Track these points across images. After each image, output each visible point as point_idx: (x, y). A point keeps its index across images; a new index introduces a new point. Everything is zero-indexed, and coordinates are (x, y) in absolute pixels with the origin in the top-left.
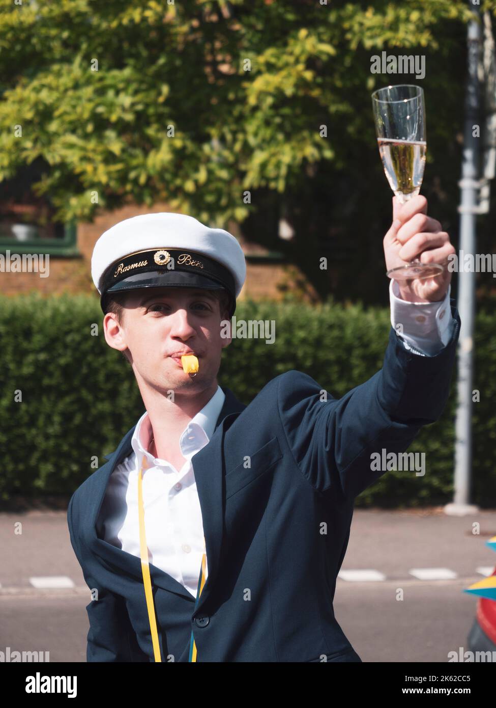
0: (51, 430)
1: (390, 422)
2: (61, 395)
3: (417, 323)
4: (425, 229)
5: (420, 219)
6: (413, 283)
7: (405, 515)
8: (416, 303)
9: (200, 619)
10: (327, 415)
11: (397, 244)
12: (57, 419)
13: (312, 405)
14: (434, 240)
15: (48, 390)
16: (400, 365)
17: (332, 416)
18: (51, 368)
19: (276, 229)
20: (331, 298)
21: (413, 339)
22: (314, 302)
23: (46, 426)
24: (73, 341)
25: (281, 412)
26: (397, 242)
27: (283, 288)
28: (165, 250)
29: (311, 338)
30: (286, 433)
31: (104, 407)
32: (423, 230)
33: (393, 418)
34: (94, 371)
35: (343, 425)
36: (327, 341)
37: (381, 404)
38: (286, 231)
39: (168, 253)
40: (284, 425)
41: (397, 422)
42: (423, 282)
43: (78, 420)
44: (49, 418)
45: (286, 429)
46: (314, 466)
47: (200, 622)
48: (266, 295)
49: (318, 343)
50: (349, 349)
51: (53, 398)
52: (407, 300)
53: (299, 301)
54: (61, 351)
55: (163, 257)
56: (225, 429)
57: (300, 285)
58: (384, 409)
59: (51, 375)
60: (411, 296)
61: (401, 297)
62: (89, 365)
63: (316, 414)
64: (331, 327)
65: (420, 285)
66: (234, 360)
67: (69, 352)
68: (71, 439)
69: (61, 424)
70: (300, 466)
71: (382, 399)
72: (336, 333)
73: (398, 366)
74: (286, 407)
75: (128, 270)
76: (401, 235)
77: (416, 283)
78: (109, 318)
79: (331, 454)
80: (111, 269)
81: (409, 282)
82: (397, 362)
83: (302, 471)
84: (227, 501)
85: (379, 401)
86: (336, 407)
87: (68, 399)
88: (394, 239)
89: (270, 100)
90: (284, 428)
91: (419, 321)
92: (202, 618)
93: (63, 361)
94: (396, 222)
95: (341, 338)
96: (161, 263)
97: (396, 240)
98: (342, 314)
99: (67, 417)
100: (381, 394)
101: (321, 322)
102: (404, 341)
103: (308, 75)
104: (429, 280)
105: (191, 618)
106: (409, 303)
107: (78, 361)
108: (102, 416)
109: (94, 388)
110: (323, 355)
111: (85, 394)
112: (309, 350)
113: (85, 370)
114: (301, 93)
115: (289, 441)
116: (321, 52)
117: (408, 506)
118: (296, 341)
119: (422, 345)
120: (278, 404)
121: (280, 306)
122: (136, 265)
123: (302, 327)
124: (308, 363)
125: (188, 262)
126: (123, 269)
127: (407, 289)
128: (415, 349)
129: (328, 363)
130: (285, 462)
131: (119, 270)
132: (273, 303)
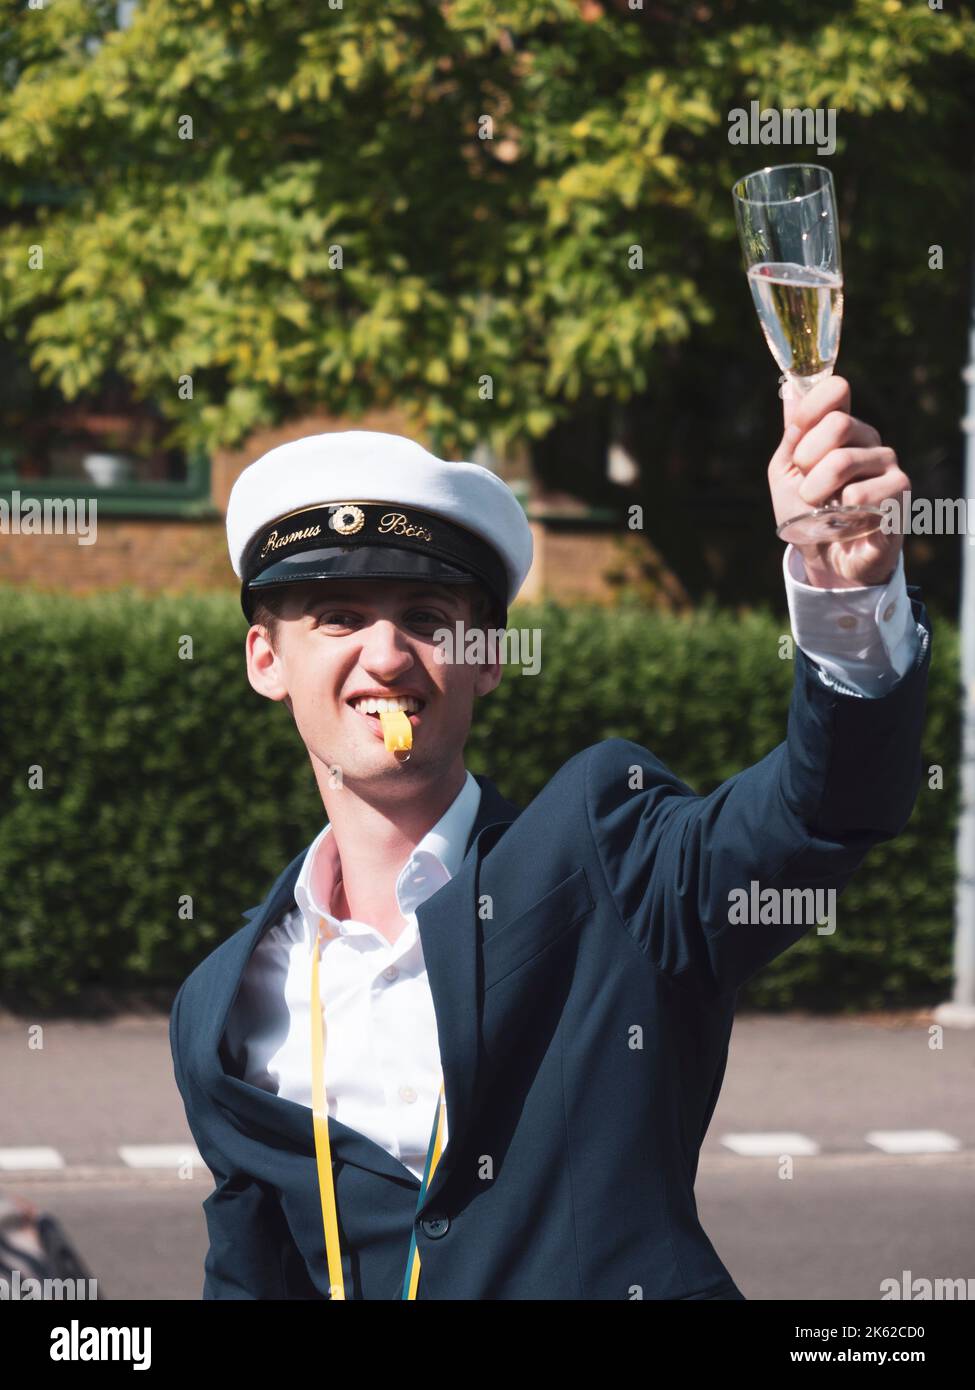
0: (160, 858)
1: (806, 838)
2: (180, 788)
3: (841, 631)
4: (848, 440)
5: (838, 421)
6: (829, 549)
7: (856, 1025)
8: (836, 591)
9: (431, 1222)
10: (684, 826)
11: (795, 475)
12: (172, 835)
13: (653, 808)
14: (866, 463)
15: (155, 779)
16: (816, 719)
17: (693, 829)
18: (161, 735)
19: (603, 464)
20: (710, 599)
21: (839, 665)
22: (677, 607)
23: (150, 849)
24: (204, 682)
25: (592, 819)
26: (796, 469)
27: (616, 579)
28: (355, 506)
29: (672, 678)
30: (603, 861)
31: (265, 812)
32: (844, 443)
33: (813, 830)
34: (244, 743)
35: (713, 845)
36: (704, 683)
37: (789, 803)
38: (621, 467)
39: (360, 511)
40: (597, 844)
41: (821, 838)
42: (847, 547)
43: (213, 837)
44: (157, 835)
45: (602, 853)
46: (656, 926)
47: (432, 1227)
48: (582, 594)
49: (686, 687)
50: (746, 700)
51: (164, 794)
52: (820, 585)
53: (650, 606)
54: (180, 703)
55: (349, 519)
56: (483, 852)
57: (650, 573)
58: (795, 813)
59: (159, 750)
60: (827, 575)
61: (807, 582)
62: (235, 730)
63: (662, 825)
64: (712, 656)
65: (843, 553)
66: (521, 722)
67: (196, 706)
68: (201, 876)
69: (181, 845)
70: (628, 925)
71: (789, 792)
72: (720, 668)
73: (813, 722)
74: (603, 810)
75: (285, 544)
76: (802, 455)
77: (836, 548)
78: (255, 635)
79: (690, 901)
80: (257, 542)
81: (823, 548)
82: (811, 713)
83: (634, 935)
84: (487, 993)
85: (784, 796)
86: (700, 812)
87: (193, 798)
88: (789, 465)
89: (591, 217)
90: (599, 851)
91: (845, 627)
92: (436, 1220)
93: (184, 723)
94: (791, 430)
95: (730, 679)
96: (345, 531)
97: (793, 466)
98: (732, 631)
99: (192, 832)
100: (787, 783)
101: (692, 646)
102: (819, 669)
103: (667, 166)
104: (860, 542)
105: (414, 1222)
106: (823, 590)
107: (215, 722)
108: (260, 832)
109: (245, 776)
110: (696, 710)
111: (229, 789)
112: (669, 701)
113: (227, 741)
114: (654, 198)
115: (608, 878)
116: (692, 119)
117: (863, 1008)
118: (641, 684)
119: (854, 676)
120: (586, 803)
121: (610, 615)
122: (299, 535)
123: (654, 656)
124: (667, 727)
125: (400, 528)
126: (276, 542)
127: (818, 562)
128: (843, 685)
129: (704, 727)
130: (600, 915)
131: (270, 543)
132: (597, 609)
